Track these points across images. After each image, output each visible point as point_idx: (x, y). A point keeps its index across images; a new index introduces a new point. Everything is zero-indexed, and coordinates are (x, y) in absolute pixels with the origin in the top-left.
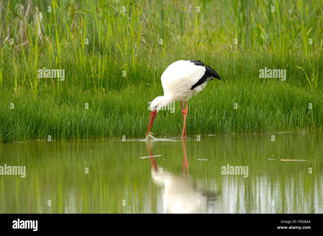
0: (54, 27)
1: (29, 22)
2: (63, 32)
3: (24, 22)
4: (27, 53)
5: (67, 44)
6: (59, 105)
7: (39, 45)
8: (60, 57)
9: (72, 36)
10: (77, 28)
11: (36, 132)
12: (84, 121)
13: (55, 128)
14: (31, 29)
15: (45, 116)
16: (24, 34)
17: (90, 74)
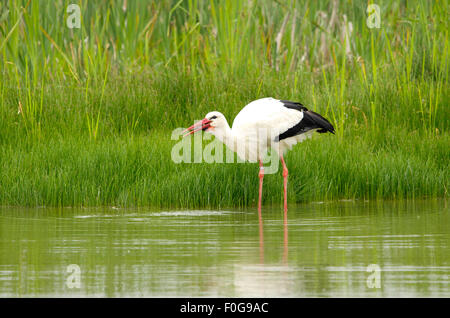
0: (370, 43)
1: (335, 35)
2: (380, 50)
3: (326, 36)
4: (330, 79)
5: (386, 66)
6: (374, 151)
7: (347, 68)
8: (376, 84)
9: (393, 56)
10: (400, 44)
11: (342, 189)
12: (409, 174)
13: (368, 183)
14: (337, 46)
15: (354, 166)
16: (327, 53)
17: (418, 109)
